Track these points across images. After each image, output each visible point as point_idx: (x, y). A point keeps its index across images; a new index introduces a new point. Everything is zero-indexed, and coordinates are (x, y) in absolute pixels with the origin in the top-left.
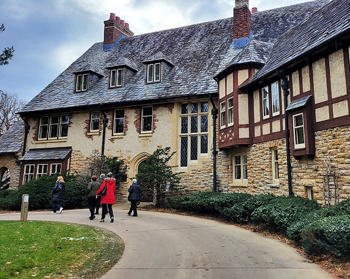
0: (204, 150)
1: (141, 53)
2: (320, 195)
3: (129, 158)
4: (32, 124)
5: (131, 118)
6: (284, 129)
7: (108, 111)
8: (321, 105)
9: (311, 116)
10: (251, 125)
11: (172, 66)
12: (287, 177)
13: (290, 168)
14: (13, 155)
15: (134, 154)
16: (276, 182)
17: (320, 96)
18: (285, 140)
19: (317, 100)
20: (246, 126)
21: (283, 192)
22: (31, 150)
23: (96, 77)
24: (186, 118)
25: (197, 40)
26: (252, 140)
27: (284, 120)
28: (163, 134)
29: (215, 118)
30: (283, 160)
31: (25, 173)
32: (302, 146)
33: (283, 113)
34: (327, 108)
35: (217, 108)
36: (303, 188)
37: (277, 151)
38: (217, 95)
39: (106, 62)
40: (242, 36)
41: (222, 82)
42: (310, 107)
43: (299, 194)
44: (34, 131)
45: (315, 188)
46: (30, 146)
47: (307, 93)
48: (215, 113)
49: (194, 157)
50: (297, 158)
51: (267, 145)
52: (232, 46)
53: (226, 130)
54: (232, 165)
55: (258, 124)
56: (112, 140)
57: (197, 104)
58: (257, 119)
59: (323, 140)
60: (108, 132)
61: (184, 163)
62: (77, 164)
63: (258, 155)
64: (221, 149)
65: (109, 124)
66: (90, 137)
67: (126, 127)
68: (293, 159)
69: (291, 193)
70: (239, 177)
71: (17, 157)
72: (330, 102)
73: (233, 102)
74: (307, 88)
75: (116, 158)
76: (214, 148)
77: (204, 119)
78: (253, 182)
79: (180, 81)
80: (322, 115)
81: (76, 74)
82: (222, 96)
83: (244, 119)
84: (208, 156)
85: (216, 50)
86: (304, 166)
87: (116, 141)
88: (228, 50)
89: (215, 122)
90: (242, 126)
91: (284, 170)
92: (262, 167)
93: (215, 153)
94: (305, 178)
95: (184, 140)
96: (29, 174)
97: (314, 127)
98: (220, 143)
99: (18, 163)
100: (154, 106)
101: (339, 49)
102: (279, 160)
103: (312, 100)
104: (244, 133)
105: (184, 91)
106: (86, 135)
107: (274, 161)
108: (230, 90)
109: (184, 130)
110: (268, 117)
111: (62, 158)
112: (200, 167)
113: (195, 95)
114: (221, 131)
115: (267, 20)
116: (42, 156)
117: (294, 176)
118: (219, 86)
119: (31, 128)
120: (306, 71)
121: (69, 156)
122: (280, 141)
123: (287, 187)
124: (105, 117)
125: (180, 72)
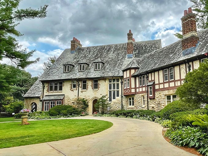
0: (118, 96)
1: (89, 56)
2: (156, 109)
3: (89, 99)
4: (46, 85)
5: (90, 84)
6: (146, 90)
7: (80, 81)
8: (157, 84)
9: (154, 88)
10: (135, 88)
11: (104, 64)
12: (147, 104)
13: (148, 102)
14: (38, 98)
15: (91, 97)
16: (143, 106)
17: (157, 82)
18: (147, 93)
19: (156, 83)
20: (134, 88)
21: (146, 109)
22: (46, 95)
23: (72, 66)
24: (111, 84)
25: (112, 52)
26: (136, 93)
27: (146, 87)
28: (102, 90)
29: (122, 85)
30: (146, 99)
31: (45, 105)
32: (152, 96)
33: (146, 85)
34: (158, 85)
35: (123, 81)
36: (151, 107)
37: (144, 97)
38: (123, 76)
39: (74, 59)
40: (130, 53)
41: (125, 73)
42: (154, 84)
43: (150, 109)
44: (47, 88)
45: (155, 107)
46: (45, 94)
47: (153, 80)
48: (122, 83)
49: (114, 98)
50: (150, 99)
51: (141, 95)
52: (127, 57)
53: (127, 89)
54: (128, 101)
55: (138, 88)
56: (82, 92)
57: (115, 79)
58: (137, 86)
59: (157, 94)
60: (80, 89)
61: (110, 100)
62: (67, 101)
63: (137, 98)
64: (124, 96)
65: (80, 86)
66: (72, 90)
67: (87, 87)
68: (149, 99)
69: (148, 109)
70: (130, 105)
71: (40, 98)
72: (159, 84)
73: (129, 80)
74: (153, 79)
75: (84, 99)
76: (122, 95)
77: (118, 85)
78: (136, 106)
79: (108, 70)
80: (157, 87)
81: (64, 65)
82: (125, 77)
83: (133, 86)
84: (119, 98)
85: (120, 58)
86: (152, 101)
87: (83, 92)
88: (125, 58)
89: (122, 86)
90: (132, 88)
91: (146, 102)
92: (139, 101)
93: (122, 97)
94: (152, 104)
95: (110, 92)
96: (47, 105)
97: (155, 91)
98: (124, 93)
99: (41, 101)
100: (99, 79)
101: (161, 70)
102: (145, 100)
103: (154, 83)
104: (133, 91)
105: (110, 74)
106: (71, 90)
107: (143, 100)
108: (128, 76)
109: (110, 88)
110: (141, 86)
111: (62, 99)
112: (117, 102)
113: (115, 76)
114: (124, 89)
115: (139, 46)
116: (52, 98)
117: (149, 104)
118: (123, 73)
119: (45, 87)
120: (153, 74)
121: (64, 98)
122: (145, 94)
123: (147, 107)
124: (79, 83)
125: (107, 66)
